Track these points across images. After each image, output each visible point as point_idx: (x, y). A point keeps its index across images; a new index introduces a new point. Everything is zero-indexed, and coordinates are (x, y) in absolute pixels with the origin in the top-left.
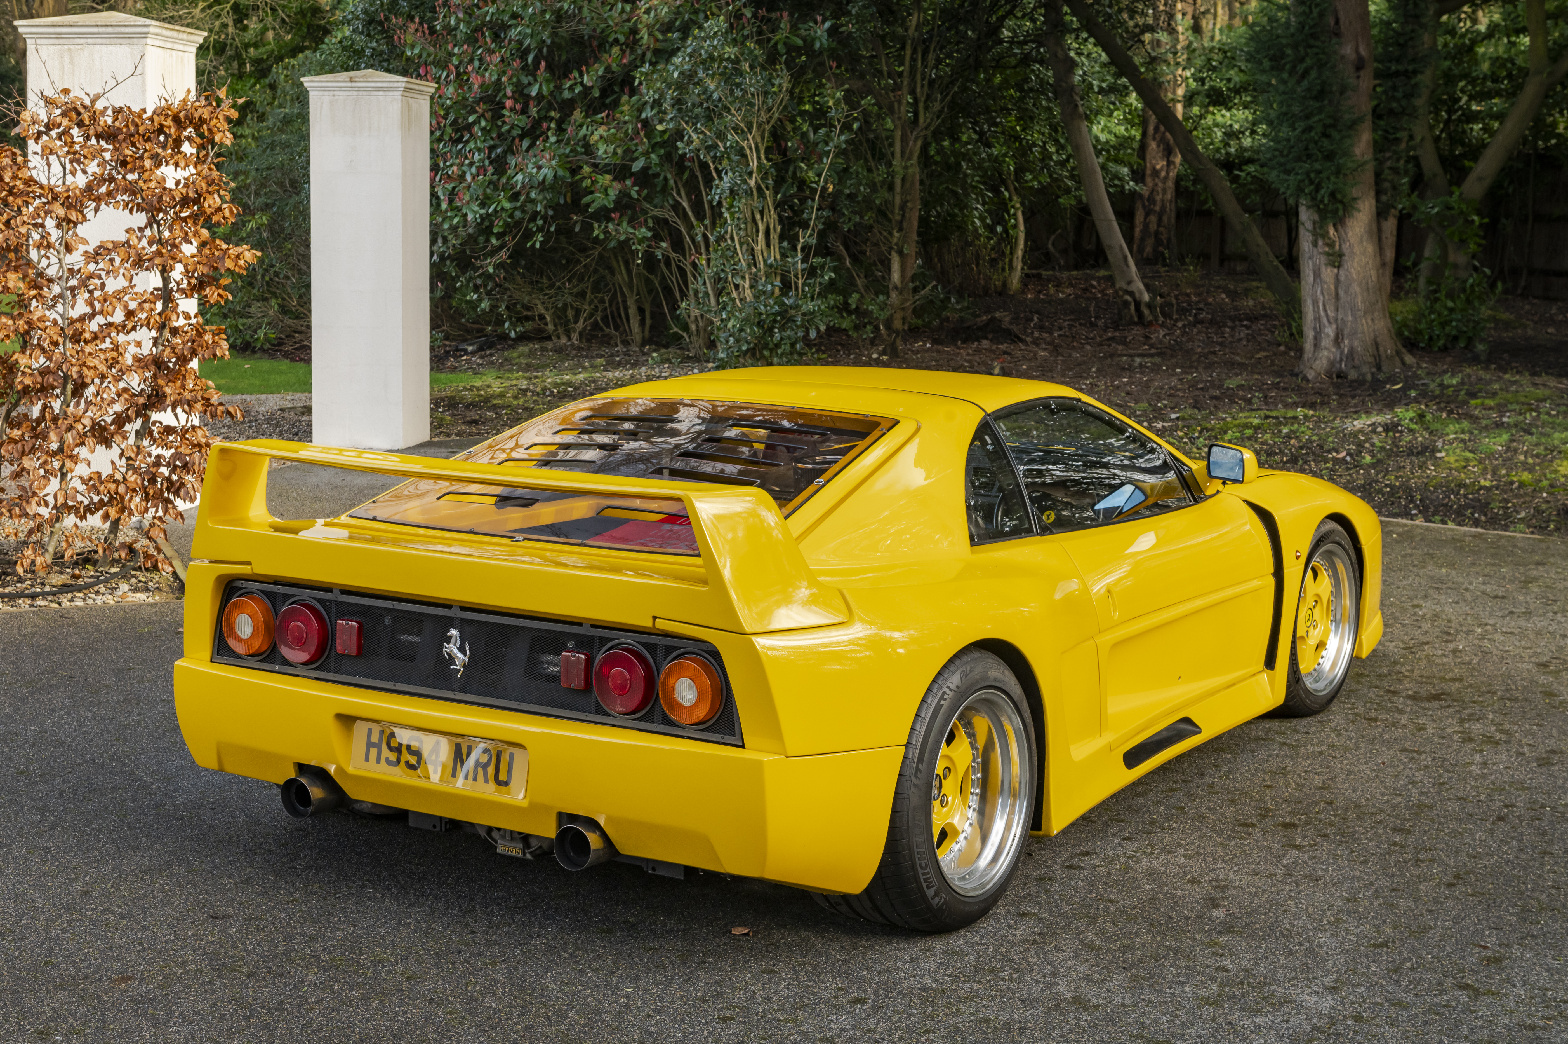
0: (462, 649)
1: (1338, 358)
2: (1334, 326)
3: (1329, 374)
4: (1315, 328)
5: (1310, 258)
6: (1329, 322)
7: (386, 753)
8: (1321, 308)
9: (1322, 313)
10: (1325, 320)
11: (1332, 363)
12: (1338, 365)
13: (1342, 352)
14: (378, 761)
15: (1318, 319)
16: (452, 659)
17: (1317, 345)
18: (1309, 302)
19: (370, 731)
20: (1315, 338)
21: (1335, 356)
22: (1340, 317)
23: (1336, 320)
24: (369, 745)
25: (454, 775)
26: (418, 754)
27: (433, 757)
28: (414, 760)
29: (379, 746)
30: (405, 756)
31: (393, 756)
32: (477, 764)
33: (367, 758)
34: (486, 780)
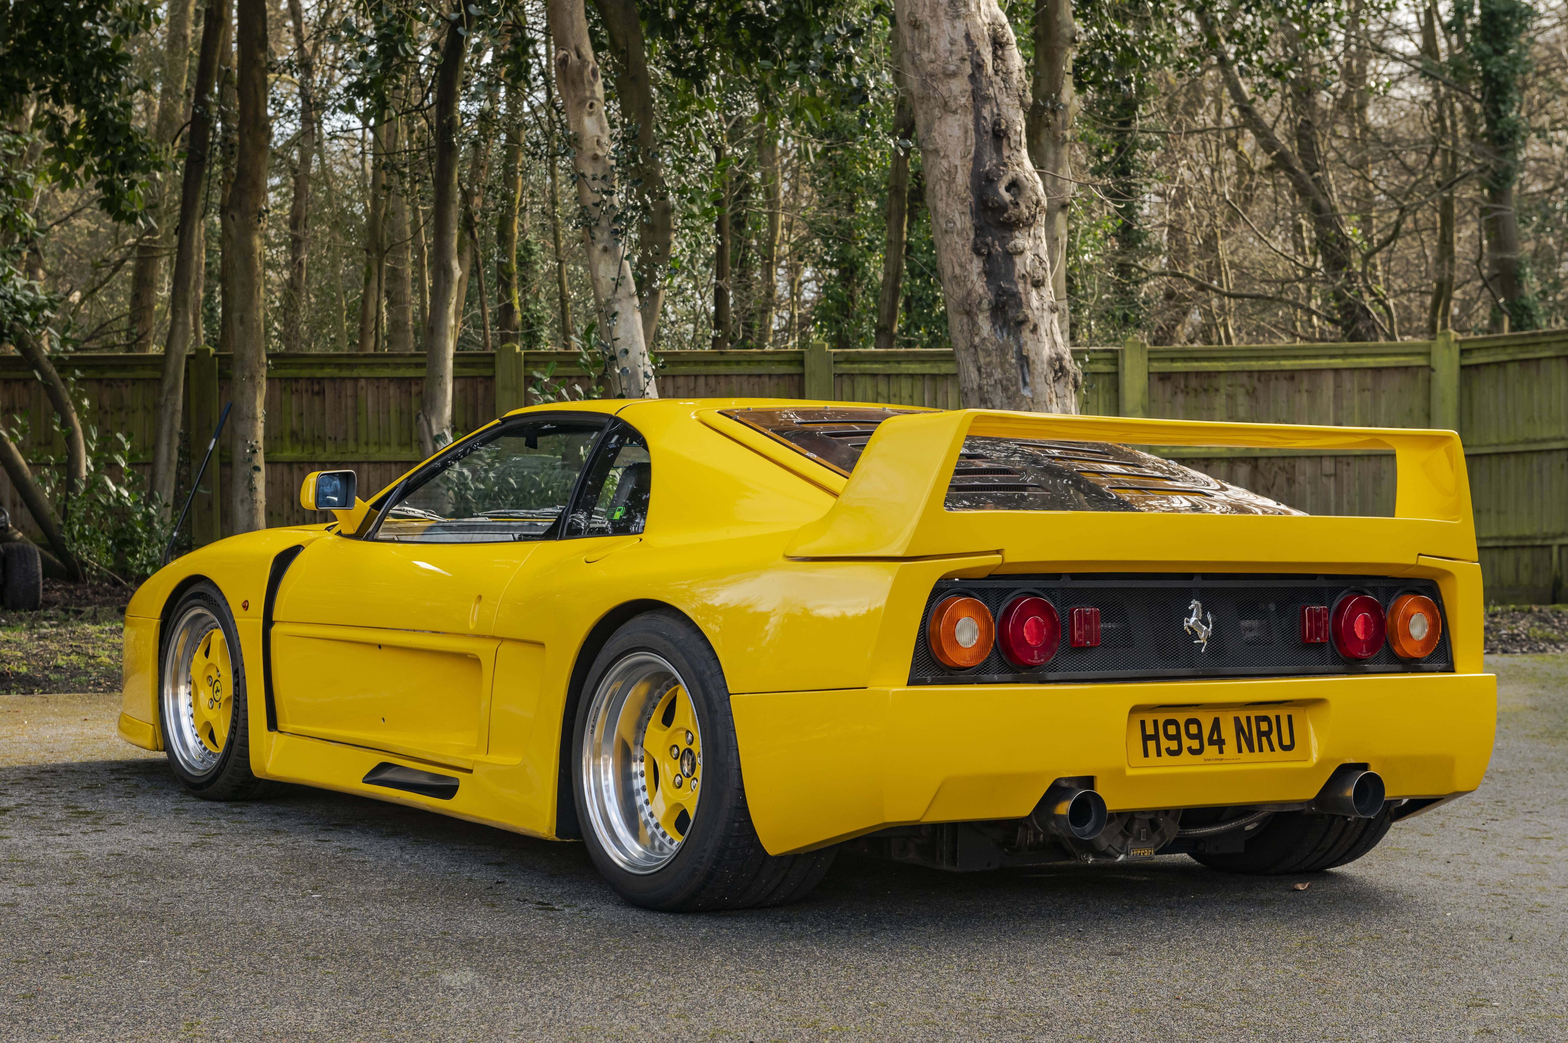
7: (1165, 743)
14: (1159, 754)
19: (1144, 723)
24: (1146, 738)
25: (1240, 750)
26: (1199, 736)
27: (1215, 737)
28: (1195, 744)
29: (1155, 737)
30: (1186, 742)
31: (1174, 745)
32: (1260, 734)
33: (1146, 754)
34: (1272, 750)
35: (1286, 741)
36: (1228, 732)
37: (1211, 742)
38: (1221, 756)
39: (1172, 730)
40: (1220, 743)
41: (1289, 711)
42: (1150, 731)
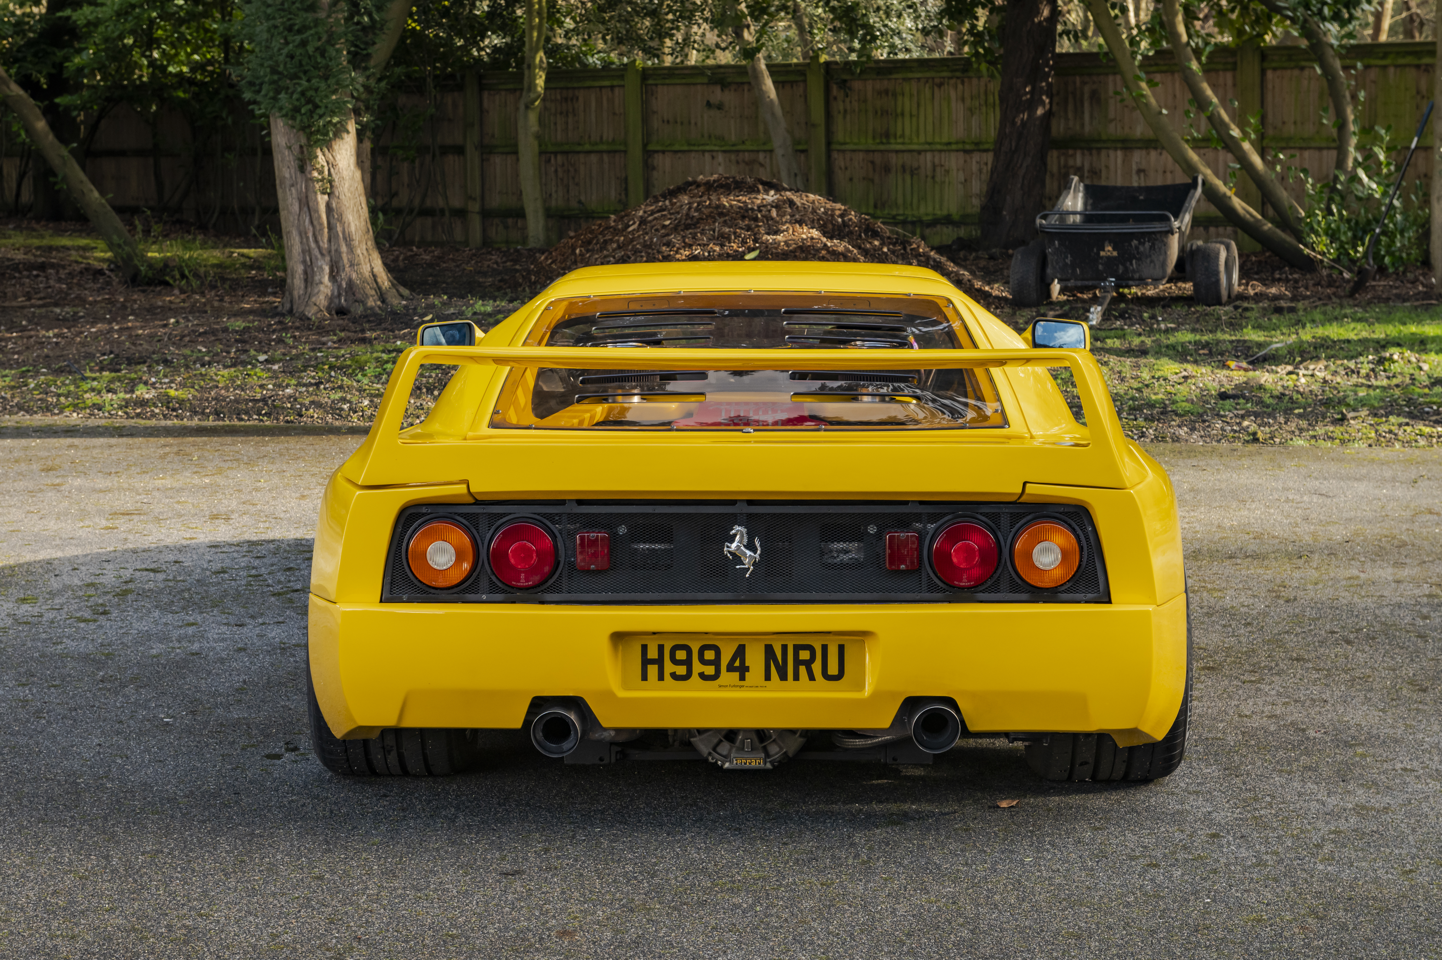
0: (751, 546)
1: (336, 293)
2: (328, 258)
3: (329, 309)
4: (304, 262)
5: (292, 185)
6: (322, 254)
7: (669, 667)
8: (311, 239)
9: (313, 245)
10: (316, 252)
11: (331, 299)
12: (337, 301)
13: (339, 287)
14: (661, 677)
15: (306, 251)
16: (737, 559)
17: (309, 279)
18: (295, 233)
19: (644, 648)
20: (305, 272)
21: (332, 291)
22: (333, 248)
23: (330, 252)
24: (646, 662)
25: (768, 677)
26: (716, 663)
27: (737, 664)
28: (710, 670)
29: (659, 662)
30: (698, 667)
31: (682, 670)
32: (797, 662)
33: (644, 677)
34: (812, 678)
35: (833, 669)
36: (755, 659)
37: (730, 668)
38: (742, 683)
39: (681, 655)
40: (743, 671)
41: (841, 640)
42: (653, 653)
